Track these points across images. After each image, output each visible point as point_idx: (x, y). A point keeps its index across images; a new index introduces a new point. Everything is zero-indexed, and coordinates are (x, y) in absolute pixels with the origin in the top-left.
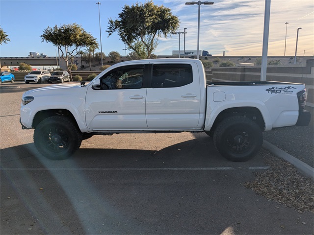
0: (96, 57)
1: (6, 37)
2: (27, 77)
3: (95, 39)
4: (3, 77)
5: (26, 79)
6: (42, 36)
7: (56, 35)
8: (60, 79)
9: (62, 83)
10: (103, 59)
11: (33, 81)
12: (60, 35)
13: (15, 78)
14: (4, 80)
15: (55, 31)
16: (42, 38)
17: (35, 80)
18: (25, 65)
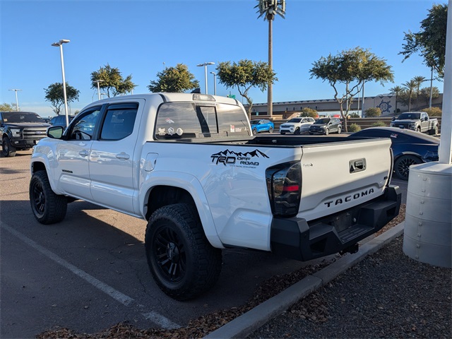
0: (421, 95)
1: (274, 77)
2: (283, 127)
3: (388, 67)
4: (259, 126)
5: (282, 129)
6: (311, 71)
7: (329, 67)
8: (323, 130)
9: (325, 134)
10: (433, 99)
11: (288, 131)
12: (334, 67)
13: (275, 128)
14: (260, 130)
15: (329, 63)
16: (311, 73)
17: (291, 131)
18: (309, 111)
